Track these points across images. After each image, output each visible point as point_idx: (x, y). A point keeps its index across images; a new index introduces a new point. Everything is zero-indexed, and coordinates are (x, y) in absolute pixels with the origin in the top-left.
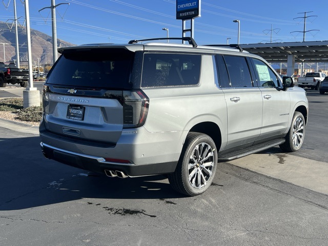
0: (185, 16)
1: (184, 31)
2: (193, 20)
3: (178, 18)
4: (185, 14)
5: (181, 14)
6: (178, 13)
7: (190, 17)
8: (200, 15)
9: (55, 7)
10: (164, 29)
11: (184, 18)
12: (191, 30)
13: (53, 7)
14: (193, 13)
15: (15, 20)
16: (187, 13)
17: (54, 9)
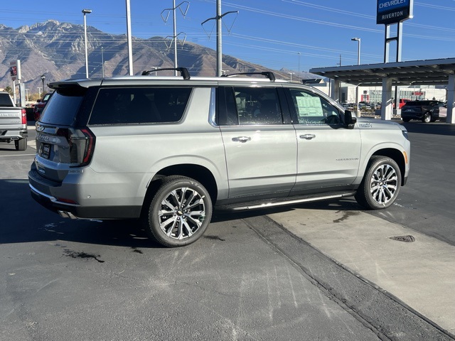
0: (389, 19)
1: (387, 40)
2: (401, 24)
3: (379, 21)
4: (389, 16)
5: (383, 17)
6: (379, 14)
7: (396, 20)
8: (411, 16)
9: (221, 17)
10: (354, 40)
11: (387, 22)
12: (397, 39)
13: (218, 18)
14: (402, 13)
15: (174, 37)
16: (393, 15)
17: (220, 20)
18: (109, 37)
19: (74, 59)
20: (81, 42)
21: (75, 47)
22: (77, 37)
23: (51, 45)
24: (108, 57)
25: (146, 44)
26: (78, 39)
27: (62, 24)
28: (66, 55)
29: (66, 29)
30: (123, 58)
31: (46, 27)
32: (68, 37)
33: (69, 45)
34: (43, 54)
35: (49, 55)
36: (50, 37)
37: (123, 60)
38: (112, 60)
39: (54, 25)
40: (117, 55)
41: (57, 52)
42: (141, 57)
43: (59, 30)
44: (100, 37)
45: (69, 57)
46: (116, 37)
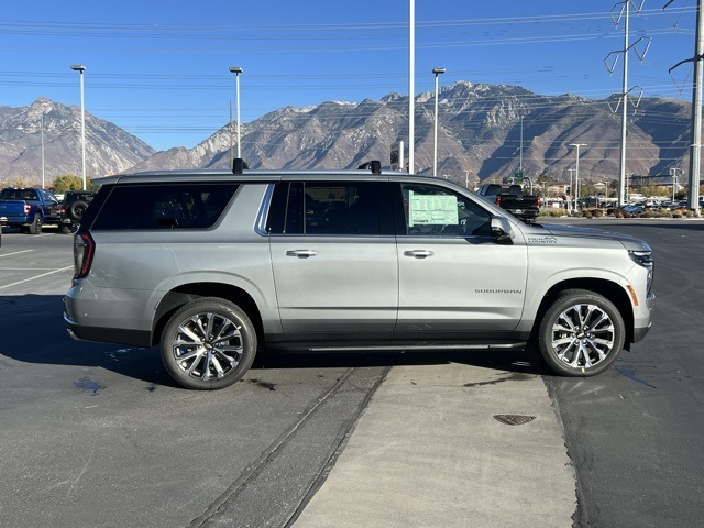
13: (697, 58)
15: (624, 95)
17: (701, 62)
18: (544, 100)
19: (488, 136)
20: (502, 110)
21: (491, 117)
22: (495, 104)
23: (459, 118)
24: (540, 130)
25: (600, 106)
26: (497, 107)
27: (475, 86)
28: (477, 131)
29: (480, 93)
30: (562, 130)
31: (453, 91)
32: (482, 104)
33: (483, 116)
34: (446, 131)
35: (454, 131)
36: (458, 106)
37: (562, 134)
38: (546, 134)
39: (464, 88)
40: (554, 127)
41: (465, 126)
42: (591, 128)
43: (471, 96)
44: (529, 102)
45: (482, 133)
46: (554, 99)
